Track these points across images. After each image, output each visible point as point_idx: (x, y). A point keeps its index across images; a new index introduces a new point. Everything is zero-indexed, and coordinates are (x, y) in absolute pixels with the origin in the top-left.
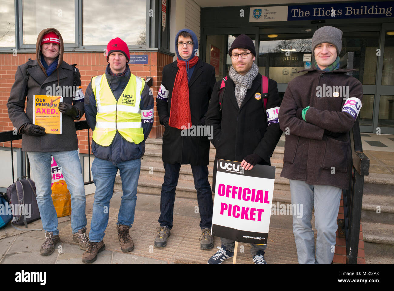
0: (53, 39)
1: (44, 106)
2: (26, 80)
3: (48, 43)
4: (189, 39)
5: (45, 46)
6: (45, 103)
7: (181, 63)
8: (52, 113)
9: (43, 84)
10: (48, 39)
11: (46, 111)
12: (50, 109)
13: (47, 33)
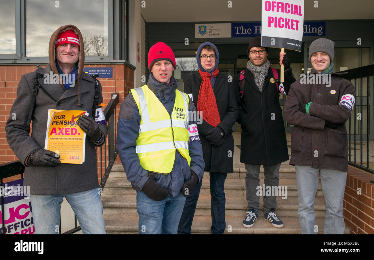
0: (71, 39)
1: (62, 124)
2: (34, 94)
3: (65, 44)
4: (212, 53)
5: (61, 48)
6: (64, 120)
7: (205, 74)
8: (72, 134)
9: (60, 99)
10: (64, 39)
11: (64, 131)
12: (69, 129)
13: (63, 31)
